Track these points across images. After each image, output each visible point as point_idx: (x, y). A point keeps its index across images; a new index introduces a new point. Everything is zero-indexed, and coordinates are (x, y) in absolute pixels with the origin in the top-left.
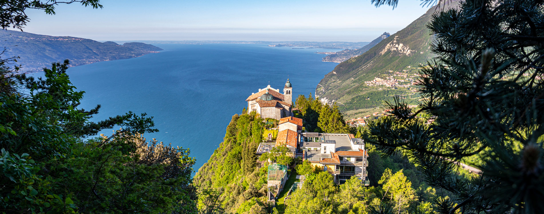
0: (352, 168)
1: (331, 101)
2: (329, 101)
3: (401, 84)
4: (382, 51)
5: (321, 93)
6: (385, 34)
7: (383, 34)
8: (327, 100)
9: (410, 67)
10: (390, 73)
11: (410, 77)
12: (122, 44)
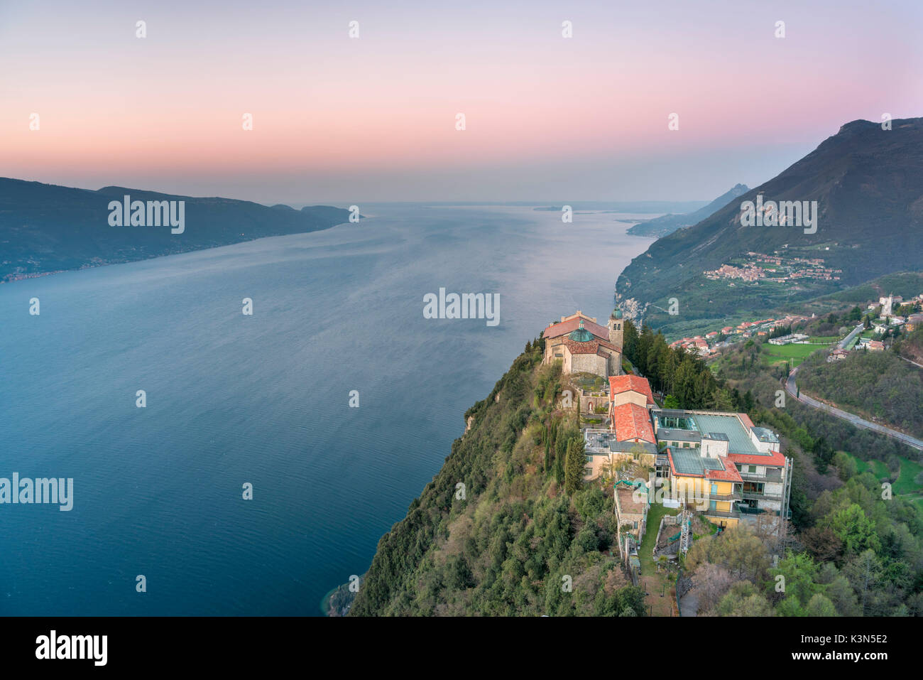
0: (758, 486)
1: (644, 304)
2: (640, 305)
3: (770, 275)
4: (734, 218)
5: (625, 290)
6: (739, 186)
7: (734, 187)
8: (636, 302)
9: (786, 246)
10: (749, 256)
11: (788, 263)
12: (300, 209)
